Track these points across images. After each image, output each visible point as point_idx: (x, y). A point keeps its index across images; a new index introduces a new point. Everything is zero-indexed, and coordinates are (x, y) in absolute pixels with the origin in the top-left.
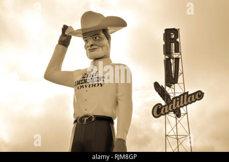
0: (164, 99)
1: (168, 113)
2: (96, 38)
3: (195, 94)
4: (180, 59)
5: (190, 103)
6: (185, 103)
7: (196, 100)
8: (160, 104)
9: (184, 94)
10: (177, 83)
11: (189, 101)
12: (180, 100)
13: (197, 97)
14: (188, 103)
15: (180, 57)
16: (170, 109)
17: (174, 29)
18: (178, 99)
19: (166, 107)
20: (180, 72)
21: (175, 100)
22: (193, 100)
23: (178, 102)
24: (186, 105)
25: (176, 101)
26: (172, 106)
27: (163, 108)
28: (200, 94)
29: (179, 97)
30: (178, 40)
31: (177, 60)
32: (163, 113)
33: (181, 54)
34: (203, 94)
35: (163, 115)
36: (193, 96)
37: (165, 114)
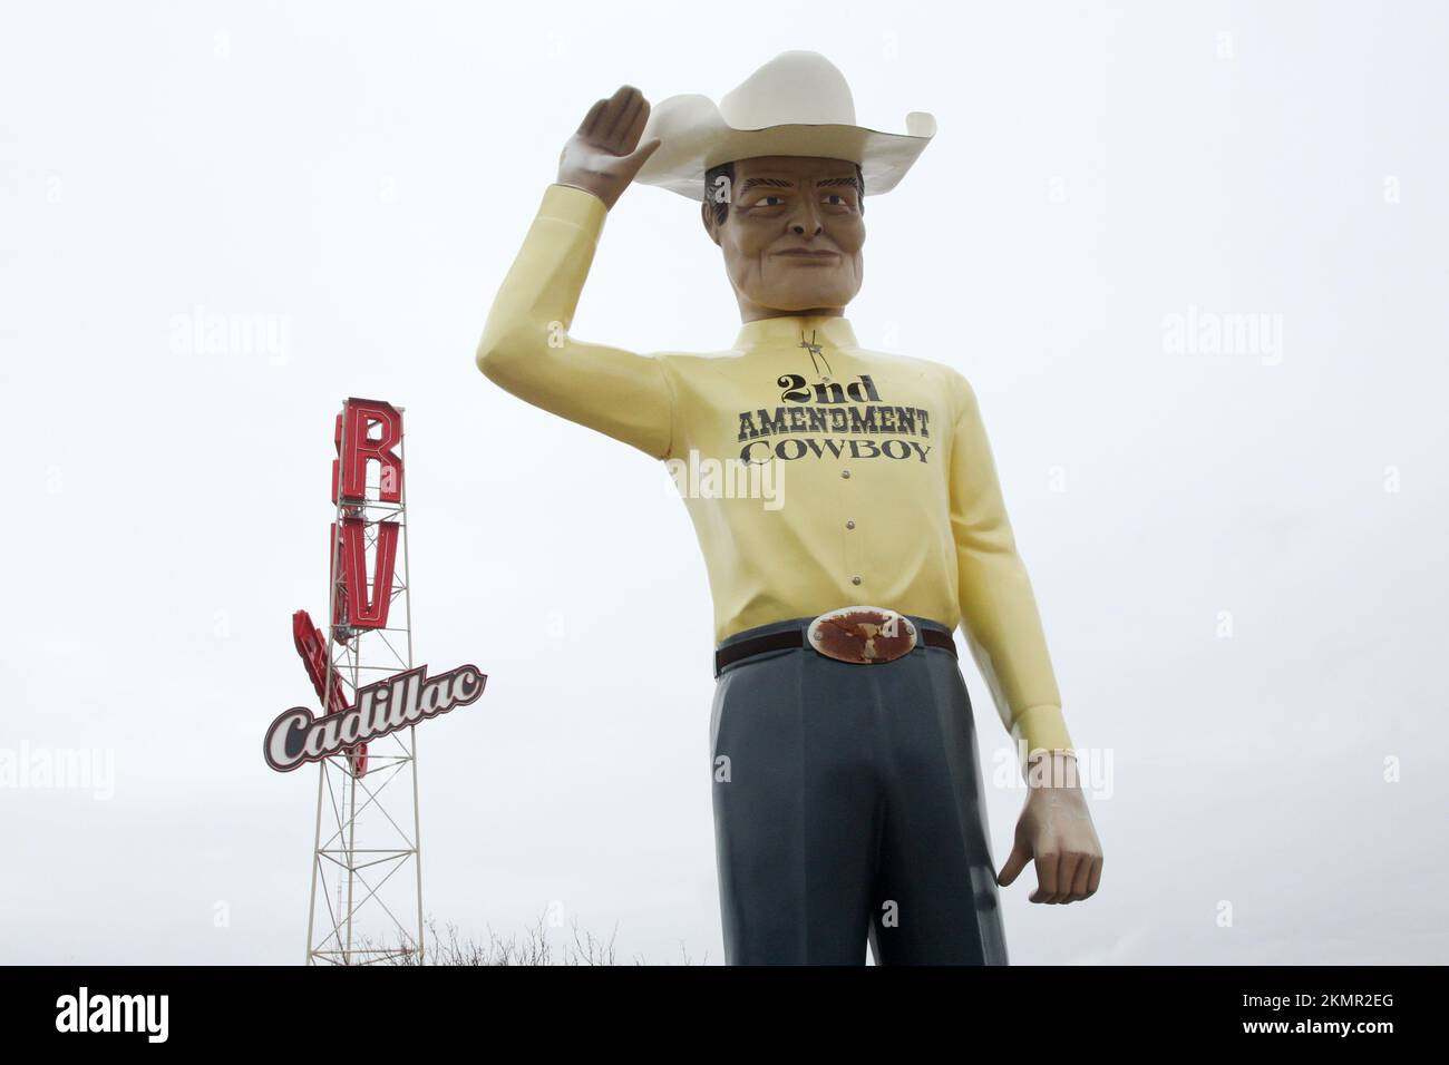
0: (320, 691)
1: (334, 752)
2: (834, 200)
3: (450, 677)
4: (401, 529)
5: (430, 716)
6: (411, 713)
7: (456, 702)
8: (306, 712)
9: (405, 676)
10: (381, 625)
11: (426, 706)
12: (389, 700)
13: (458, 692)
14: (424, 715)
15: (399, 519)
16: (346, 735)
17: (385, 406)
18: (382, 694)
19: (331, 727)
20: (395, 582)
21: (367, 698)
22: (443, 701)
23: (381, 709)
24: (413, 723)
25: (375, 702)
26: (356, 722)
27: (316, 731)
28: (471, 679)
29: (387, 685)
30: (396, 450)
31: (389, 529)
32: (314, 752)
33: (403, 510)
34: (481, 679)
35: (313, 759)
36: (444, 686)
37: (324, 755)
